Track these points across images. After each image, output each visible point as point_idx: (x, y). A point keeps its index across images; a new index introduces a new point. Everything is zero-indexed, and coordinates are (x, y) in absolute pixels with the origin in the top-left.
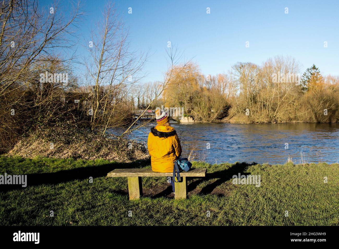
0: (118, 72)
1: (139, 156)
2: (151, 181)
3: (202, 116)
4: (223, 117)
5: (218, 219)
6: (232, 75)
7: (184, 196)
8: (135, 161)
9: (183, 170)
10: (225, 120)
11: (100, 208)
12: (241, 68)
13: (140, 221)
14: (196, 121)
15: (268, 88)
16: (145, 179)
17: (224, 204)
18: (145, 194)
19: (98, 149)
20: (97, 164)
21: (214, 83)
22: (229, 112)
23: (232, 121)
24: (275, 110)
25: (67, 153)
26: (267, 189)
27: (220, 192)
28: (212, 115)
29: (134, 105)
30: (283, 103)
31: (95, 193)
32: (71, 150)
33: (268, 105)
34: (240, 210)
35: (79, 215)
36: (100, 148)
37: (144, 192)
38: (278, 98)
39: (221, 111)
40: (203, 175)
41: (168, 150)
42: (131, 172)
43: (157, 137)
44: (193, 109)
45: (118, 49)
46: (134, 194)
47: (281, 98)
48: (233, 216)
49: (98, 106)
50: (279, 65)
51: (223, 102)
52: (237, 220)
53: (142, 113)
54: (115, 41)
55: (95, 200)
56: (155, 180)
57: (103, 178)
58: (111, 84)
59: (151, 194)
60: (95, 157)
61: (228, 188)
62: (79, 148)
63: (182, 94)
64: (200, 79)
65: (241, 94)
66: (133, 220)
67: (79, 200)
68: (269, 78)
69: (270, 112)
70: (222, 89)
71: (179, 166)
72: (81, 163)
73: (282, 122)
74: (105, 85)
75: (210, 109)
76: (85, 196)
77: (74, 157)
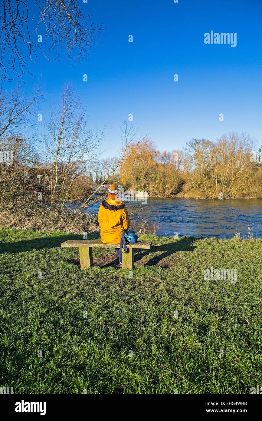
0: (75, 150)
1: (93, 228)
2: (102, 251)
3: (157, 191)
4: (178, 193)
5: (160, 288)
6: (187, 151)
7: (131, 266)
8: (90, 233)
9: (129, 243)
10: (179, 195)
11: (53, 275)
12: (195, 144)
13: (88, 288)
14: (151, 196)
15: (222, 164)
16: (97, 250)
17: (167, 275)
18: (96, 263)
19: (56, 222)
20: (54, 236)
21: (169, 159)
22: (183, 187)
23: (187, 196)
24: (229, 186)
25: (28, 224)
26: (210, 262)
27: (165, 264)
28: (166, 190)
29: (92, 180)
30: (236, 179)
31: (50, 261)
32: (32, 222)
33: (222, 181)
34: (181, 281)
35: (34, 280)
36: (57, 221)
37: (94, 261)
38: (232, 174)
39: (176, 186)
40: (148, 247)
41: (117, 222)
42: (82, 243)
43: (108, 210)
44: (148, 184)
45: (76, 127)
46: (85, 263)
47: (235, 174)
48: (174, 286)
49: (56, 181)
50: (234, 141)
51: (177, 178)
52: (177, 290)
53: (99, 188)
54: (73, 120)
55: (50, 267)
56: (106, 251)
57: (58, 248)
58: (69, 161)
59: (101, 264)
60: (53, 229)
61: (173, 260)
62: (39, 220)
63: (138, 170)
64: (156, 155)
65: (195, 170)
66: (82, 286)
67: (35, 267)
68: (223, 154)
69: (224, 187)
70: (177, 165)
71: (125, 238)
72: (40, 234)
73: (236, 198)
74: (64, 161)
75: (165, 184)
76: (41, 264)
77: (34, 229)
